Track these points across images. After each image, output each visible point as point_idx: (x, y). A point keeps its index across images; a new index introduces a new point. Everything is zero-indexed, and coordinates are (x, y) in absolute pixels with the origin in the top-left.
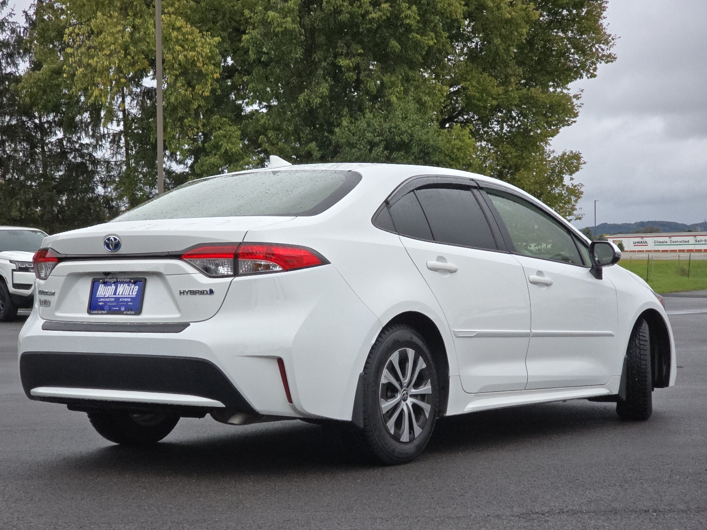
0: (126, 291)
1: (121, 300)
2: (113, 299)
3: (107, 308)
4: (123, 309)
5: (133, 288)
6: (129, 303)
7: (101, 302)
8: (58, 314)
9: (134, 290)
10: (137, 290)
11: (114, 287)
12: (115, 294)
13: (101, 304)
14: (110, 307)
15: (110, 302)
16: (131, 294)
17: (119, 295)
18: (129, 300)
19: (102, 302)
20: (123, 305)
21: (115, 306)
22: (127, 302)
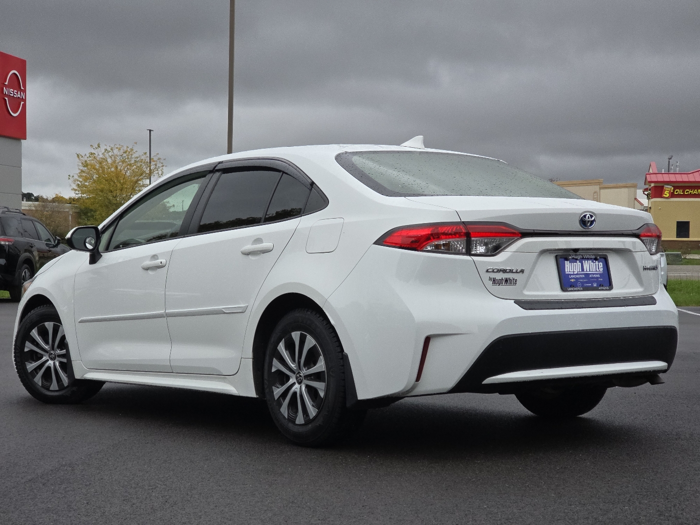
0: (593, 267)
1: (590, 276)
2: (584, 276)
3: (579, 284)
4: (595, 285)
5: (598, 265)
6: (599, 279)
7: (572, 278)
8: (526, 293)
9: (600, 267)
10: (602, 266)
11: (580, 264)
12: (583, 270)
13: (572, 280)
14: (583, 283)
15: (581, 278)
16: (598, 270)
17: (587, 271)
18: (598, 276)
19: (574, 278)
20: (594, 282)
21: (586, 282)
22: (597, 278)
